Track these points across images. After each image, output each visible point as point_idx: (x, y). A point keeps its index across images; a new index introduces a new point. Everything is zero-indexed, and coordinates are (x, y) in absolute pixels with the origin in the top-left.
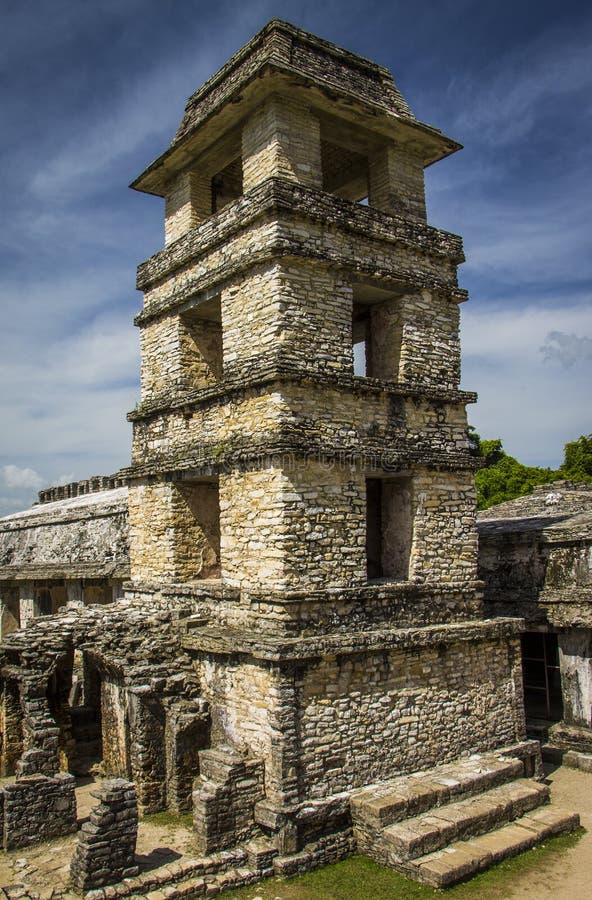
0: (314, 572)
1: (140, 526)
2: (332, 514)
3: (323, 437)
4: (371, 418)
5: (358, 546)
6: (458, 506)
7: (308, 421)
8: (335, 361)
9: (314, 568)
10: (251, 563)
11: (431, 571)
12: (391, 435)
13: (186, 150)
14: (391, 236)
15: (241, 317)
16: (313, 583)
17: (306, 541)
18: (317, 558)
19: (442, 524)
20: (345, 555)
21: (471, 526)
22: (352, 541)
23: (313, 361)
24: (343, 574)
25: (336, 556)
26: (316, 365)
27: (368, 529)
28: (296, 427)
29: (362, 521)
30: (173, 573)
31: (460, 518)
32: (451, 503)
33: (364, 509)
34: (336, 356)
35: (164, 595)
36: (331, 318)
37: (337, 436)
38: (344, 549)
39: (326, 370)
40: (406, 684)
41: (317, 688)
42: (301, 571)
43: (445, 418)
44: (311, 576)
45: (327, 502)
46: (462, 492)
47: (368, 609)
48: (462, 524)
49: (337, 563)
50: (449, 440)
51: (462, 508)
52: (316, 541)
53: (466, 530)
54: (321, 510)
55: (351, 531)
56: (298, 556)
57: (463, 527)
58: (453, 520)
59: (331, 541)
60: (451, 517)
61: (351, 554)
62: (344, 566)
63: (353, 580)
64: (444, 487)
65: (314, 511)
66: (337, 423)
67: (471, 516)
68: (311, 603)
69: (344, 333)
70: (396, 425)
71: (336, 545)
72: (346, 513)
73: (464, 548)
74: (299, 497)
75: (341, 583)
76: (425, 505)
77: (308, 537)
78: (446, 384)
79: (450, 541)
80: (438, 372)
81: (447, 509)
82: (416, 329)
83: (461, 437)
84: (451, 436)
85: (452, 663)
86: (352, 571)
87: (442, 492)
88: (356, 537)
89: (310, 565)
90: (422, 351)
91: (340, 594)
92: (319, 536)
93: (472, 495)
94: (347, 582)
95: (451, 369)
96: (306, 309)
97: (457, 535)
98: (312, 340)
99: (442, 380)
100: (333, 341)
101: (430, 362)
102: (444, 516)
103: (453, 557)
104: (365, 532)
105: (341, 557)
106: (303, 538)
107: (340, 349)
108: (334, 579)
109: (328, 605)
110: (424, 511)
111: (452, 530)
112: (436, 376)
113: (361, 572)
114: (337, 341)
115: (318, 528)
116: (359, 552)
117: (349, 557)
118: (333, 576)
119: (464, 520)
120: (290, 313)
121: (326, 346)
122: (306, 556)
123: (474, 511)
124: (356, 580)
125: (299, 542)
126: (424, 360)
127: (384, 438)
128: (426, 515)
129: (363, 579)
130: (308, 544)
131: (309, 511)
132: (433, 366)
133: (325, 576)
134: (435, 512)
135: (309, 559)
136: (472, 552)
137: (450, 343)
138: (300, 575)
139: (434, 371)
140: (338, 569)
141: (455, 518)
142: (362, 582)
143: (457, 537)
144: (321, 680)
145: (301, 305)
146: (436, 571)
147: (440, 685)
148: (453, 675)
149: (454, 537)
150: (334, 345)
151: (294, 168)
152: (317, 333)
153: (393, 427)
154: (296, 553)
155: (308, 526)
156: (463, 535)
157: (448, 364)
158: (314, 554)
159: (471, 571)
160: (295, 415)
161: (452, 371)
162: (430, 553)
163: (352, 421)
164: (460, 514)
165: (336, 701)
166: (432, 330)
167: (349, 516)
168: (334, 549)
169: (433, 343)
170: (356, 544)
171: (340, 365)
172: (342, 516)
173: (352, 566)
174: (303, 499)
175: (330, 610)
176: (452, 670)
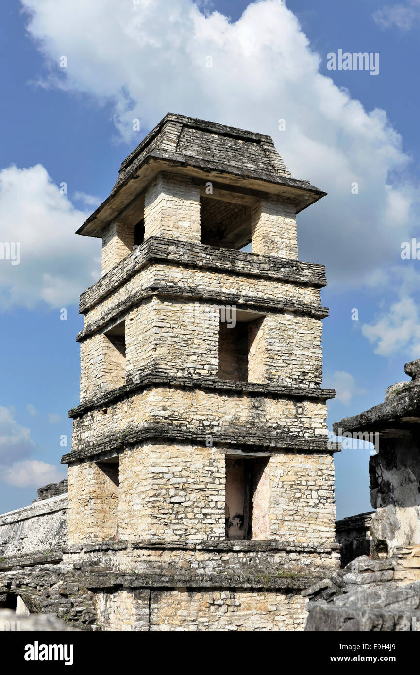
0: (177, 527)
1: (74, 500)
2: (194, 483)
3: (188, 426)
4: (233, 411)
5: (217, 509)
6: (315, 481)
7: (176, 414)
8: (203, 369)
9: (178, 524)
10: (135, 521)
11: (287, 533)
12: (250, 424)
13: (111, 208)
14: (255, 271)
15: (135, 338)
16: (176, 535)
17: (170, 503)
18: (179, 517)
19: (298, 495)
20: (205, 515)
21: (328, 498)
22: (212, 505)
23: (183, 369)
24: (203, 530)
25: (197, 516)
26: (186, 372)
27: (226, 496)
28: (165, 418)
29: (222, 489)
30: (92, 535)
31: (317, 491)
32: (307, 478)
33: (224, 481)
34: (203, 365)
35: (86, 552)
36: (199, 337)
37: (201, 425)
38: (205, 511)
39: (194, 375)
40: (252, 618)
41: (170, 612)
42: (166, 525)
43: (303, 410)
44: (174, 530)
45: (189, 474)
46: (319, 469)
47: (225, 558)
48: (319, 496)
49: (197, 520)
50: (307, 428)
51: (319, 483)
52: (179, 503)
53: (322, 501)
54: (184, 480)
55: (211, 497)
56: (163, 514)
57: (319, 498)
58: (309, 492)
59: (193, 504)
60: (307, 489)
61: (210, 515)
62: (204, 524)
63: (212, 535)
64: (300, 465)
65: (178, 480)
66: (202, 415)
67: (328, 490)
68: (173, 549)
69: (211, 347)
70: (256, 416)
71: (197, 507)
72: (207, 483)
73: (320, 515)
74: (166, 470)
75: (201, 536)
76: (282, 479)
77: (173, 500)
78: (308, 383)
79: (307, 509)
80: (299, 374)
81: (304, 483)
82: (278, 341)
83: (320, 426)
84: (310, 425)
85: (298, 606)
86: (212, 528)
87: (299, 469)
88: (216, 502)
89: (174, 521)
90: (284, 358)
91: (199, 544)
92: (183, 499)
93: (329, 472)
94: (206, 536)
95: (312, 372)
96: (178, 331)
97: (313, 505)
98: (182, 354)
99: (303, 380)
100: (201, 354)
101: (291, 366)
102: (300, 489)
103: (309, 522)
104: (224, 498)
105: (202, 516)
106: (168, 500)
107: (207, 359)
108: (195, 533)
109: (189, 552)
110: (281, 484)
111: (308, 500)
112: (297, 377)
113: (220, 529)
114: (205, 354)
115: (181, 493)
116: (218, 514)
117: (208, 517)
118: (194, 531)
119: (321, 493)
120: (164, 334)
121: (194, 358)
122: (171, 514)
123: (331, 486)
124: (215, 535)
125: (165, 503)
126: (284, 365)
127: (244, 426)
128: (282, 487)
129: (221, 535)
130: (172, 505)
131: (173, 481)
132: (294, 370)
133: (186, 530)
134: (291, 486)
135: (173, 516)
136: (330, 520)
137: (313, 350)
138: (165, 528)
139: (295, 373)
140: (199, 526)
141: (311, 491)
142: (220, 537)
143: (313, 507)
144: (173, 606)
145: (173, 328)
146: (292, 532)
147: (286, 622)
148: (300, 616)
149: (310, 506)
150: (202, 356)
151: (176, 225)
152: (187, 348)
153: (253, 417)
154: (162, 511)
155: (172, 492)
156: (320, 504)
157: (309, 367)
158: (177, 513)
159: (329, 534)
160: (164, 409)
161: (313, 373)
162: (287, 518)
163: (215, 414)
164: (316, 488)
165: (187, 623)
166: (294, 341)
167: (209, 486)
168: (196, 511)
169: (294, 352)
170: (216, 507)
171: (207, 372)
172: (202, 486)
173: (212, 524)
174: (169, 471)
175: (190, 556)
176: (299, 611)
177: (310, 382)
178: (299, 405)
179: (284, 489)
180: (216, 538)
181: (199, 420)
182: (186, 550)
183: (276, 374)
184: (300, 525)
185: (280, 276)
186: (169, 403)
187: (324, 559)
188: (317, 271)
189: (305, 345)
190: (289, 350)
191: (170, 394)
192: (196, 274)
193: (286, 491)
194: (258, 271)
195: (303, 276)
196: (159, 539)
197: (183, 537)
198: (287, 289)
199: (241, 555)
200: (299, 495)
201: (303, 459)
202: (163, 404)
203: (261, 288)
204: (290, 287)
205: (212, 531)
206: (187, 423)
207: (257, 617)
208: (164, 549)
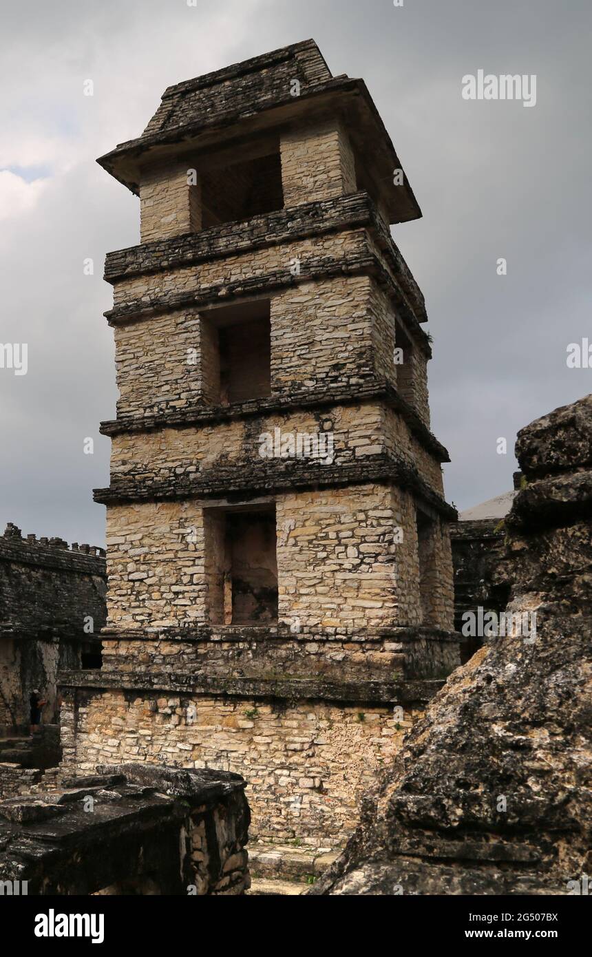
0: (138, 611)
2: (157, 552)
3: (155, 478)
4: (219, 447)
5: (193, 584)
6: (352, 530)
7: (139, 466)
8: (179, 399)
9: (139, 607)
11: (304, 613)
12: (244, 461)
16: (137, 621)
17: (129, 581)
18: (141, 598)
20: (176, 593)
21: (378, 555)
22: (186, 579)
23: (152, 407)
24: (172, 614)
25: (164, 595)
26: (156, 409)
27: (206, 566)
28: (126, 475)
29: (199, 558)
31: (357, 545)
32: (338, 527)
33: (202, 546)
34: (179, 394)
36: (173, 359)
37: (172, 475)
38: (175, 588)
39: (167, 411)
40: (216, 736)
41: (101, 718)
42: (124, 609)
43: (333, 424)
44: (134, 615)
45: (152, 542)
46: (361, 511)
47: (201, 651)
48: (360, 553)
49: (165, 601)
50: (341, 450)
51: (359, 532)
52: (141, 580)
53: (366, 560)
54: (146, 549)
55: (185, 570)
56: (120, 596)
57: (361, 556)
58: (342, 549)
59: (160, 580)
60: (339, 545)
61: (183, 593)
62: (175, 605)
63: (185, 620)
64: (324, 509)
65: (138, 551)
66: (173, 461)
67: (378, 541)
68: (130, 640)
69: (189, 368)
70: (251, 447)
71: (165, 584)
72: (177, 551)
73: (364, 583)
74: (121, 540)
75: (168, 623)
76: (294, 534)
77: (131, 577)
78: (344, 379)
79: (340, 576)
80: (327, 370)
81: (332, 535)
82: (289, 330)
83: (367, 441)
84: (346, 444)
85: (295, 724)
86: (185, 611)
87: (323, 516)
88: (192, 575)
89: (133, 604)
90: (298, 353)
91: (162, 633)
92: (145, 575)
93: (378, 513)
94: (177, 622)
95: (351, 360)
96: (144, 359)
97: (351, 567)
98: (149, 388)
99: (336, 377)
100: (176, 380)
101: (313, 362)
102: (325, 546)
103: (344, 595)
104: (202, 569)
105: (171, 596)
106: (126, 578)
107: (185, 385)
108: (162, 619)
109: (151, 643)
110: (292, 541)
111: (340, 562)
112: (323, 375)
113: (196, 613)
114: (182, 378)
115: (143, 567)
116: (194, 591)
117: (180, 596)
118: (160, 615)
119: (363, 548)
120: (126, 369)
121: (167, 388)
122: (130, 595)
123: (384, 534)
124: (189, 620)
125: (123, 582)
126: (301, 362)
127: (235, 466)
128: (295, 545)
129: (198, 620)
130: (132, 584)
131: (131, 552)
132: (318, 365)
133: (150, 615)
134: (310, 542)
135: (133, 597)
136: (384, 589)
137: (351, 327)
138: (124, 613)
139: (320, 370)
140: (168, 608)
141: (346, 546)
142: (197, 622)
143: (350, 571)
144: (107, 711)
145: (138, 358)
146: (312, 612)
147: (272, 746)
148: (297, 739)
149: (345, 570)
150: (177, 383)
151: (158, 224)
152: (155, 378)
153: (247, 451)
154: (118, 592)
155: (131, 567)
156: (363, 566)
157: (346, 354)
158: (139, 593)
159: (381, 613)
160: (124, 463)
161: (354, 362)
162: (303, 591)
163: (192, 456)
164: (356, 541)
165: (122, 734)
166: (317, 322)
167: (180, 554)
168: (163, 589)
169: (317, 338)
170: (191, 583)
171: (184, 401)
172: (171, 555)
173: (185, 606)
174: (126, 541)
175: (153, 649)
176: (296, 732)
177: (349, 377)
178: (324, 417)
179: (297, 549)
180: (191, 624)
181: (170, 469)
182: (147, 640)
183: (287, 379)
184: (328, 599)
185: (285, 235)
186: (130, 455)
187: (371, 652)
188: (351, 203)
189: (338, 322)
190: (308, 338)
191: (131, 443)
192: (166, 279)
193: (301, 550)
194: (249, 242)
195: (326, 220)
196: (115, 627)
197: (146, 623)
198: (301, 249)
199: (226, 646)
200: (324, 555)
201: (331, 499)
202: (122, 457)
203: (259, 263)
204: (307, 244)
205: (185, 615)
206: (153, 475)
207: (224, 735)
208: (119, 640)
